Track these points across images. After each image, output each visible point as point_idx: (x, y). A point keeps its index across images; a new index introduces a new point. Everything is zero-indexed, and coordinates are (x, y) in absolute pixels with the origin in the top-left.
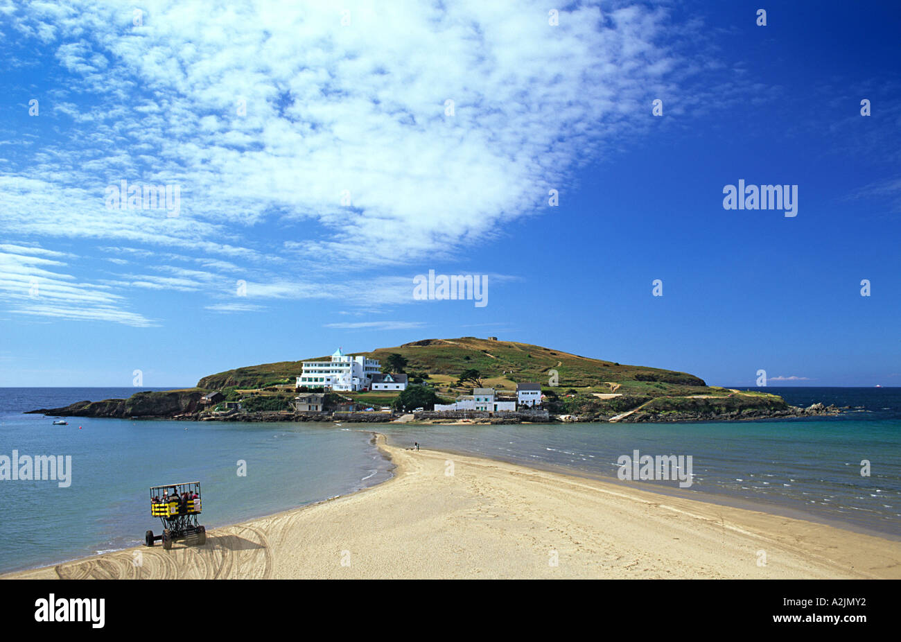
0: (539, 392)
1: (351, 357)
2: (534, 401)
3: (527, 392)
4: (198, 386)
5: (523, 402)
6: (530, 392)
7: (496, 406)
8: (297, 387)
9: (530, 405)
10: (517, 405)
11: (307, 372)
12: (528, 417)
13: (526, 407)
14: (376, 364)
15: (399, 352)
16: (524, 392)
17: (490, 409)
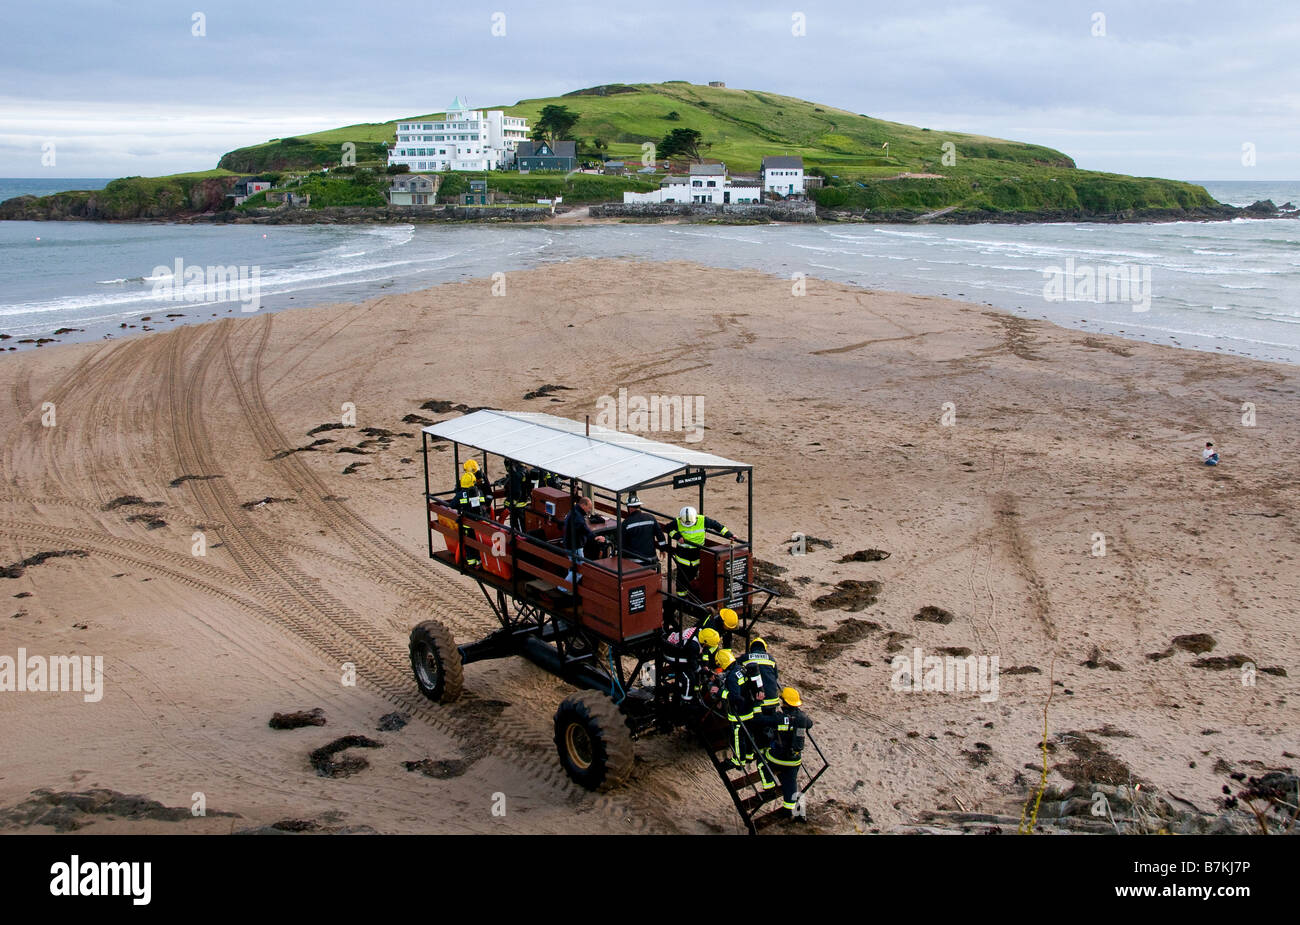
0: (800, 172)
1: (482, 113)
2: (791, 186)
3: (779, 170)
4: (219, 166)
5: (772, 187)
6: (784, 171)
7: (727, 195)
8: (389, 165)
9: (784, 192)
10: (763, 193)
11: (406, 139)
12: (781, 214)
13: (777, 197)
14: (522, 124)
15: (559, 104)
16: (775, 170)
17: (718, 199)
